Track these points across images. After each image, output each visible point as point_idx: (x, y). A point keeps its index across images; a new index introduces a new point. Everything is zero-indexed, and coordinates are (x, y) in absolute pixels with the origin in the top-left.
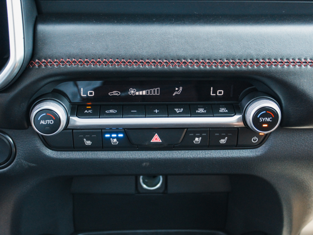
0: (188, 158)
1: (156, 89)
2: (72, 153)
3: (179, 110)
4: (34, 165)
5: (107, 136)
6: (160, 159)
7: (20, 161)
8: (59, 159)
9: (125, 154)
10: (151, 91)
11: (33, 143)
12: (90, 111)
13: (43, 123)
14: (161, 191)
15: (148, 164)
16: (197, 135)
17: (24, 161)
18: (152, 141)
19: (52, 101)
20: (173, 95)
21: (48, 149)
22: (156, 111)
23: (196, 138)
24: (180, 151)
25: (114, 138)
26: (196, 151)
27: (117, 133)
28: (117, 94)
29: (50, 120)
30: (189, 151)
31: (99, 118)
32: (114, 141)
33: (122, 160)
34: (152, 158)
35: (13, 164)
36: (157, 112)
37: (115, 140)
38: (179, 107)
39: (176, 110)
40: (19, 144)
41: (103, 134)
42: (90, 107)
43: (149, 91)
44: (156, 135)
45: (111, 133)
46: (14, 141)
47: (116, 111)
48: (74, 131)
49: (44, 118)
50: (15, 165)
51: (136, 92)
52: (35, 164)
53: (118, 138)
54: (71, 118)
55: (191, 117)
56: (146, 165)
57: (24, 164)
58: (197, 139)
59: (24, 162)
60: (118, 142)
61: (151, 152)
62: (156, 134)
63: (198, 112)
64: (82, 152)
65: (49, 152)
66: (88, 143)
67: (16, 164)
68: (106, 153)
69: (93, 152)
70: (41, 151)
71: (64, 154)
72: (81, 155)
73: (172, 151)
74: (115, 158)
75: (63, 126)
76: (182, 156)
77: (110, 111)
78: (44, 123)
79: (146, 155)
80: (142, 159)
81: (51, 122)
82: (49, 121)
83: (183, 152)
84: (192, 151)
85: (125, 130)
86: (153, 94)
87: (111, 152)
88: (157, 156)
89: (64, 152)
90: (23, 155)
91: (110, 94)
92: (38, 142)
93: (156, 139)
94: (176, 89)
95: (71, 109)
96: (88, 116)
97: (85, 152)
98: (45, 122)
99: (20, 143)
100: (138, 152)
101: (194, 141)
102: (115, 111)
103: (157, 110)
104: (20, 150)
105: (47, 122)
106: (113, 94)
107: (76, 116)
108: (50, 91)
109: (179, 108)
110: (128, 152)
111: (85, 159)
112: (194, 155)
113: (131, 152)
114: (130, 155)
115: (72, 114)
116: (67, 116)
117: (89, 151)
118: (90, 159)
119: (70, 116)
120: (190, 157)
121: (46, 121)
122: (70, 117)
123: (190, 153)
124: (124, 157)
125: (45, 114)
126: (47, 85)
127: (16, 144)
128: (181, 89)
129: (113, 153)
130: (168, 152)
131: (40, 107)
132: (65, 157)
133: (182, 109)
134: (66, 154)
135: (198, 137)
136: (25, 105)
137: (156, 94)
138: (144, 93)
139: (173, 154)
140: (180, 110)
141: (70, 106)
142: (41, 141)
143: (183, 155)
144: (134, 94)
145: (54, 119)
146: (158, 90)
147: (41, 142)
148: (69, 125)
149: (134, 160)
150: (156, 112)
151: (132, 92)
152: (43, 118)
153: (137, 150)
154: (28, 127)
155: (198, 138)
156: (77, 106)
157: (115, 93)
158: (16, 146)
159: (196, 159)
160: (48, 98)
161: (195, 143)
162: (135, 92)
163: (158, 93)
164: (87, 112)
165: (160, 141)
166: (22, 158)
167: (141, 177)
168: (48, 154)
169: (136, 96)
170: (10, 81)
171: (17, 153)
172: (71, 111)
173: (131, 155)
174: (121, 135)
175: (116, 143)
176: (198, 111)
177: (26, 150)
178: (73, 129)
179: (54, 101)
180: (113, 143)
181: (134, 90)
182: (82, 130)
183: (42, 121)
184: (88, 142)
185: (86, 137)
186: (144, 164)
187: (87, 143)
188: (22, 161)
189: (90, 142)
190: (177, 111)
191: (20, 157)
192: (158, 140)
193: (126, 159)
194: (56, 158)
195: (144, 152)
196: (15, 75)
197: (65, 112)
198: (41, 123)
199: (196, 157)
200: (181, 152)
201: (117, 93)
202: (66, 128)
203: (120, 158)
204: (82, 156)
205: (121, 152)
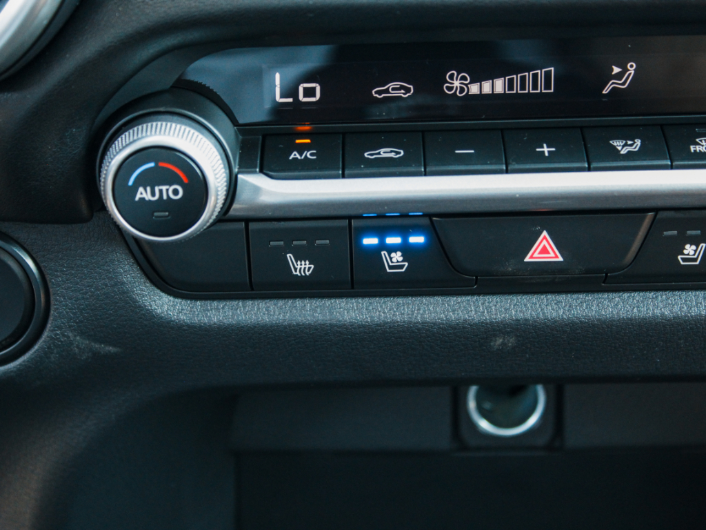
0: (655, 317)
1: (541, 73)
2: (244, 307)
3: (626, 145)
4: (111, 349)
5: (370, 241)
6: (556, 321)
7: (64, 336)
8: (201, 326)
9: (431, 309)
10: (523, 79)
11: (108, 271)
12: (308, 154)
13: (144, 195)
14: (542, 441)
15: (511, 341)
16: (691, 236)
17: (75, 336)
18: (527, 259)
19: (175, 118)
20: (604, 92)
21: (159, 291)
22: (546, 150)
23: (687, 246)
24: (626, 295)
25: (392, 249)
26: (684, 294)
27: (404, 231)
28: (401, 93)
29: (170, 185)
30: (659, 293)
31: (343, 176)
32: (394, 260)
33: (419, 329)
34: (526, 320)
35: (42, 348)
36: (547, 154)
37: (397, 257)
38: (628, 136)
39: (618, 144)
40: (57, 276)
41: (353, 235)
42: (308, 141)
43: (517, 78)
44: (545, 238)
45: (382, 232)
46: (42, 265)
47: (402, 152)
48: (252, 226)
49: (148, 180)
50: (47, 352)
51: (471, 82)
52: (114, 346)
53: (406, 249)
54: (242, 180)
55: (671, 167)
56: (503, 344)
57: (78, 347)
58: (689, 249)
59: (78, 338)
60: (406, 264)
61: (524, 299)
62: (545, 233)
63: (695, 151)
64: (281, 303)
65: (164, 305)
66: (302, 268)
67: (49, 348)
68: (363, 303)
69: (317, 303)
70: (135, 301)
71: (217, 309)
72: (277, 313)
73: (596, 295)
74: (394, 322)
75: (215, 207)
76: (635, 310)
77: (379, 154)
78: (148, 197)
79: (506, 309)
80: (491, 323)
81: (176, 192)
82: (167, 190)
83: (638, 296)
84: (669, 294)
85: (431, 221)
86: (529, 89)
87: (383, 300)
88: (544, 313)
89: (215, 303)
90: (74, 314)
91: (376, 93)
92: (127, 267)
93: (544, 251)
94: (612, 70)
95: (242, 148)
96: (303, 170)
97: (290, 301)
98: (153, 194)
99: (62, 271)
100: (475, 298)
101: (679, 257)
102: (398, 153)
103: (548, 147)
104: (64, 297)
105: (161, 191)
106: (387, 91)
107: (261, 171)
108: (168, 87)
109: (626, 139)
110: (439, 299)
111: (290, 325)
112: (676, 309)
113: (453, 300)
114: (448, 311)
115: (246, 166)
116: (228, 171)
117: (302, 296)
118: (309, 326)
119: (239, 173)
120: (663, 314)
121: (157, 189)
122: (240, 176)
123: (662, 301)
124: (428, 317)
125: (152, 165)
126: (155, 63)
127: (48, 277)
128: (632, 68)
129: (389, 303)
130: (581, 296)
131: (134, 141)
132: (220, 321)
133: (638, 142)
134: (223, 308)
135: (695, 241)
136: (78, 135)
137: (541, 88)
138: (499, 86)
139: (603, 305)
140: (631, 145)
141: (236, 135)
142: (135, 266)
143: (638, 307)
144: (462, 90)
145: (185, 180)
146: (548, 74)
147: (136, 268)
148: (235, 206)
149: (464, 328)
150: (543, 152)
151: (456, 83)
152: (144, 180)
153: (472, 293)
154: (92, 216)
155: (694, 247)
156: (260, 137)
157: (393, 89)
158: (50, 285)
159: (685, 322)
160: (162, 109)
161: (682, 263)
162: (466, 85)
163: (548, 86)
164: (298, 156)
165: (557, 257)
166: (70, 326)
167: (473, 390)
168: (159, 311)
169: (470, 97)
170: (27, 46)
171: (53, 308)
172: (240, 154)
173: (454, 311)
174: (417, 240)
175: (401, 267)
176: (698, 148)
177: (83, 298)
178: (247, 220)
179: (184, 120)
180: (391, 267)
181: (464, 78)
182: (282, 223)
183: (141, 189)
184: (303, 266)
185: (296, 246)
186: (500, 341)
187: (299, 267)
188: (68, 337)
189: (307, 266)
190: (619, 148)
191: (65, 320)
192: (552, 254)
193: (435, 324)
194: (188, 325)
195: (496, 299)
196: (45, 22)
197: (222, 159)
198: (138, 196)
199: (686, 316)
200: (628, 297)
201: (402, 87)
202: (224, 216)
203: (413, 320)
204: (281, 317)
205: (417, 300)
